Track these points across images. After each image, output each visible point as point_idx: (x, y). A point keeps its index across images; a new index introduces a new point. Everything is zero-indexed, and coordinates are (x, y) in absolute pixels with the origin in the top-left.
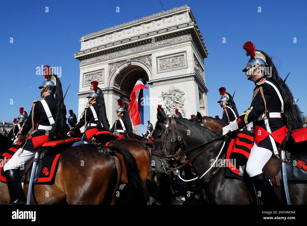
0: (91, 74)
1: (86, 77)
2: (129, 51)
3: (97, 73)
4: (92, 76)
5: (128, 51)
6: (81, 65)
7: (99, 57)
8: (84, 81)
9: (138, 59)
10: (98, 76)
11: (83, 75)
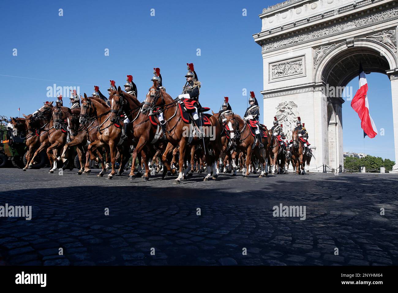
0: (281, 64)
1: (273, 69)
2: (350, 25)
3: (292, 62)
4: (284, 67)
5: (348, 26)
6: (265, 51)
7: (296, 39)
8: (271, 73)
9: (367, 37)
10: (294, 66)
11: (268, 65)
